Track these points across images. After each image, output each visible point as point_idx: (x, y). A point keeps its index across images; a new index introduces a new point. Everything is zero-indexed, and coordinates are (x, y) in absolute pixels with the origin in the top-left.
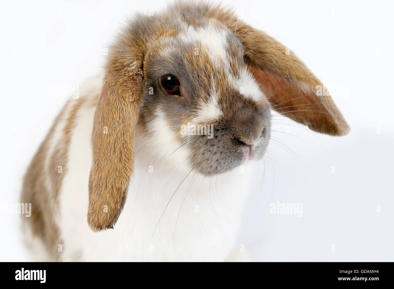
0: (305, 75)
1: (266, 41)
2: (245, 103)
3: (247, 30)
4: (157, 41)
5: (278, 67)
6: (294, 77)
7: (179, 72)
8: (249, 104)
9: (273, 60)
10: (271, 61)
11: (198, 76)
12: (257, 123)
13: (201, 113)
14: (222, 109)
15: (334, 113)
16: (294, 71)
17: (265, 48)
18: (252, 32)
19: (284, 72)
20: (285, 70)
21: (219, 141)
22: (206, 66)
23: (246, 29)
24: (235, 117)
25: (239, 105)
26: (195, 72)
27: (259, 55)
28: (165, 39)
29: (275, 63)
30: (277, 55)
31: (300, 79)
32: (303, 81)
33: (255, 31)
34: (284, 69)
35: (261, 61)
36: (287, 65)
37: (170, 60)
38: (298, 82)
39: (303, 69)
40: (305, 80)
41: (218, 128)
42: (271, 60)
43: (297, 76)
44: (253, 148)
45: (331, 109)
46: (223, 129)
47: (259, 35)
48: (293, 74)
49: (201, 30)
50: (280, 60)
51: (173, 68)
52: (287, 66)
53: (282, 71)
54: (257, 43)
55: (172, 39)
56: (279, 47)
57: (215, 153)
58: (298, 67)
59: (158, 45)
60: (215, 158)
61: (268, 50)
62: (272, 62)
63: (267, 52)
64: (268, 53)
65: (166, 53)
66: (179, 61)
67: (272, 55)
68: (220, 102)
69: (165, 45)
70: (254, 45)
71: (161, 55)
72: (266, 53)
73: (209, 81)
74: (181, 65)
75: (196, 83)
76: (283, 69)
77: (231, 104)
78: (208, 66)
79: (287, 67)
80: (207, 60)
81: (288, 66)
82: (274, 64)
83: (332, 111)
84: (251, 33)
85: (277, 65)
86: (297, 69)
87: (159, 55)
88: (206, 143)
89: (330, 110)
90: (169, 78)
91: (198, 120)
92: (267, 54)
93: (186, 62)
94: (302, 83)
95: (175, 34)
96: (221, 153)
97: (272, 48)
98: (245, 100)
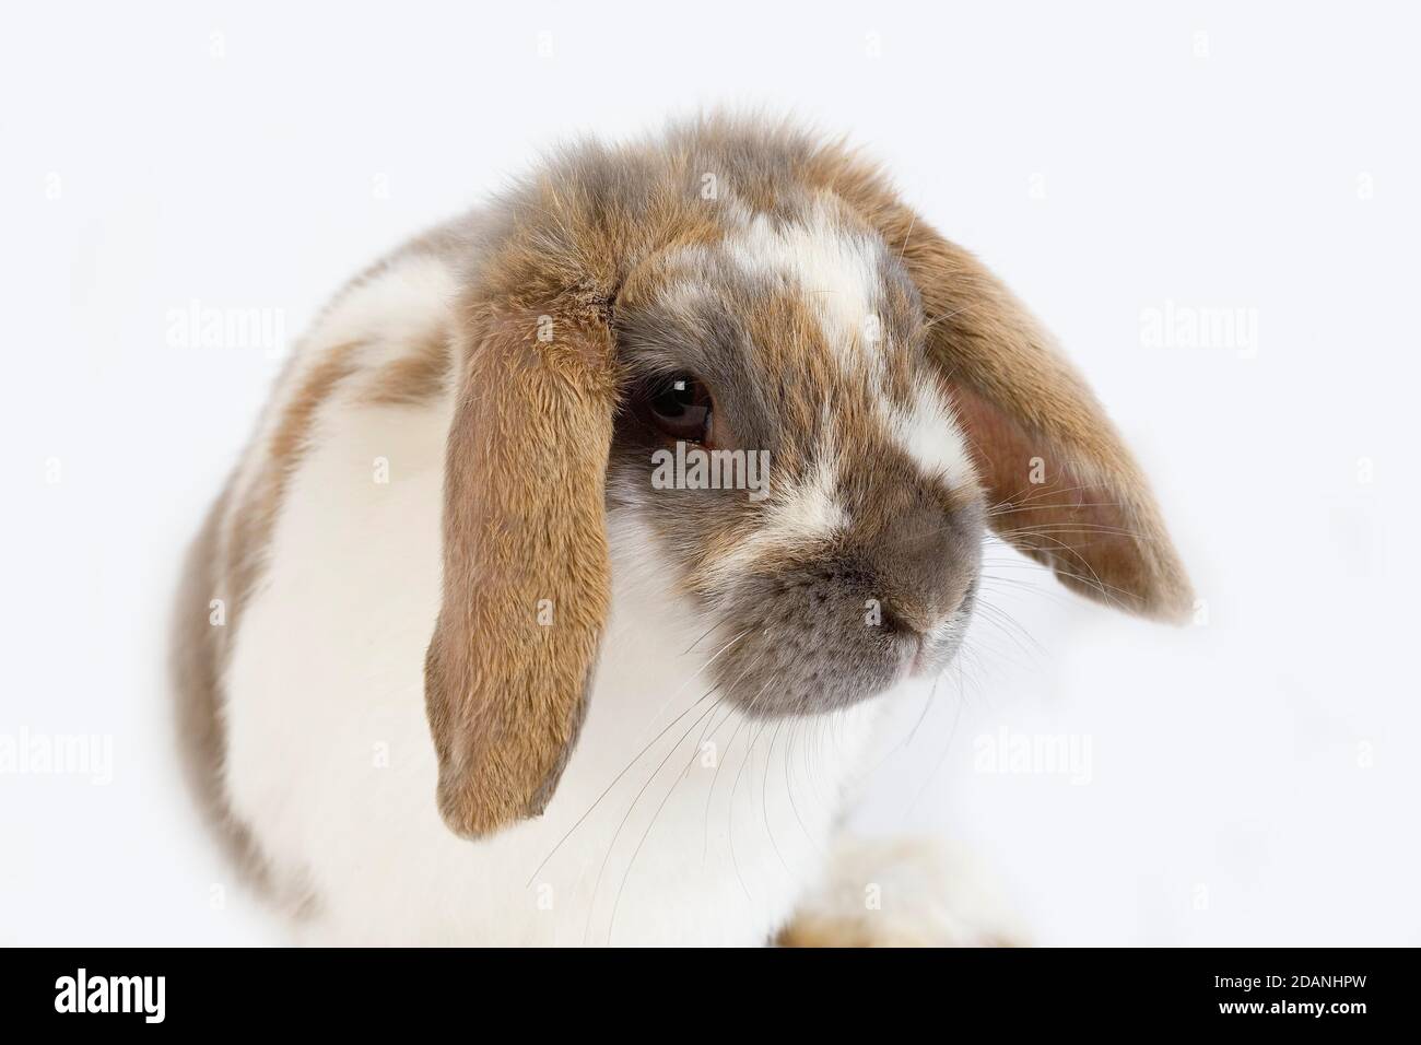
0: (1089, 430)
1: (981, 296)
2: (920, 493)
3: (927, 245)
4: (656, 255)
5: (1007, 387)
6: (1052, 429)
7: (722, 371)
8: (934, 496)
9: (996, 364)
10: (987, 365)
11: (782, 394)
12: (953, 563)
13: (776, 517)
14: (850, 509)
15: (1160, 563)
16: (1058, 413)
17: (975, 320)
18: (941, 254)
19: (1026, 407)
20: (1027, 402)
21: (831, 614)
22: (809, 364)
23: (921, 241)
24: (886, 535)
25: (904, 497)
26: (773, 379)
27: (954, 339)
28: (684, 252)
29: (1000, 372)
30: (1012, 347)
31: (1073, 442)
32: (1082, 448)
33: (952, 252)
34: (1025, 397)
35: (954, 358)
36: (1040, 388)
37: (694, 327)
38: (1065, 449)
39: (1086, 410)
40: (1088, 445)
41: (830, 571)
42: (989, 362)
43: (1063, 427)
44: (929, 645)
45: (1155, 549)
46: (847, 575)
47: (961, 271)
48: (1054, 420)
49: (796, 232)
50: (1019, 367)
51: (701, 356)
52: (1037, 389)
53: (1018, 402)
54: (953, 299)
55: (703, 252)
56: (1019, 321)
57: (812, 654)
58: (1073, 400)
59: (657, 269)
60: (808, 670)
61: (985, 327)
62: (993, 368)
63: (981, 334)
64: (982, 337)
65: (682, 299)
66: (722, 332)
67: (995, 347)
68: (846, 485)
69: (679, 274)
70: (941, 303)
71: (662, 304)
72: (977, 336)
73: (815, 416)
74: (729, 348)
75: (772, 416)
76: (1022, 397)
77: (879, 495)
78: (818, 364)
79: (1036, 393)
80: (817, 344)
81: (1040, 392)
82: (994, 376)
83: (1156, 555)
84: (935, 258)
85: (1004, 379)
86: (1069, 406)
87: (653, 302)
88: (786, 618)
89: (1151, 552)
90: (680, 386)
91: (770, 539)
92: (979, 341)
93: (747, 342)
94: (1078, 455)
95: (711, 239)
96: (832, 654)
97: (998, 320)
98: (923, 483)
